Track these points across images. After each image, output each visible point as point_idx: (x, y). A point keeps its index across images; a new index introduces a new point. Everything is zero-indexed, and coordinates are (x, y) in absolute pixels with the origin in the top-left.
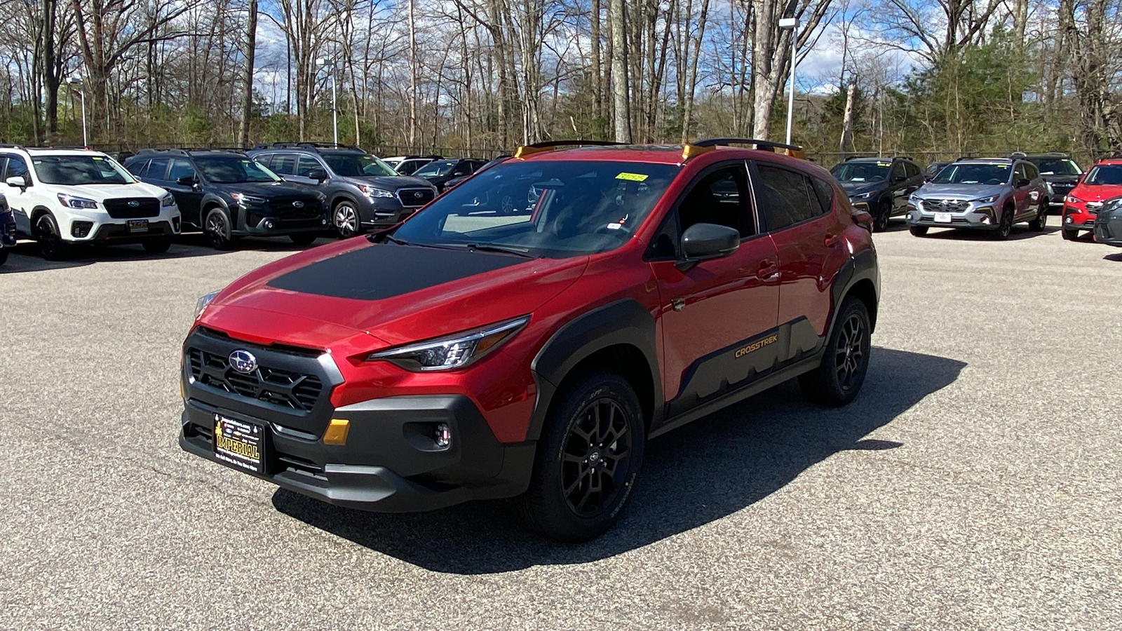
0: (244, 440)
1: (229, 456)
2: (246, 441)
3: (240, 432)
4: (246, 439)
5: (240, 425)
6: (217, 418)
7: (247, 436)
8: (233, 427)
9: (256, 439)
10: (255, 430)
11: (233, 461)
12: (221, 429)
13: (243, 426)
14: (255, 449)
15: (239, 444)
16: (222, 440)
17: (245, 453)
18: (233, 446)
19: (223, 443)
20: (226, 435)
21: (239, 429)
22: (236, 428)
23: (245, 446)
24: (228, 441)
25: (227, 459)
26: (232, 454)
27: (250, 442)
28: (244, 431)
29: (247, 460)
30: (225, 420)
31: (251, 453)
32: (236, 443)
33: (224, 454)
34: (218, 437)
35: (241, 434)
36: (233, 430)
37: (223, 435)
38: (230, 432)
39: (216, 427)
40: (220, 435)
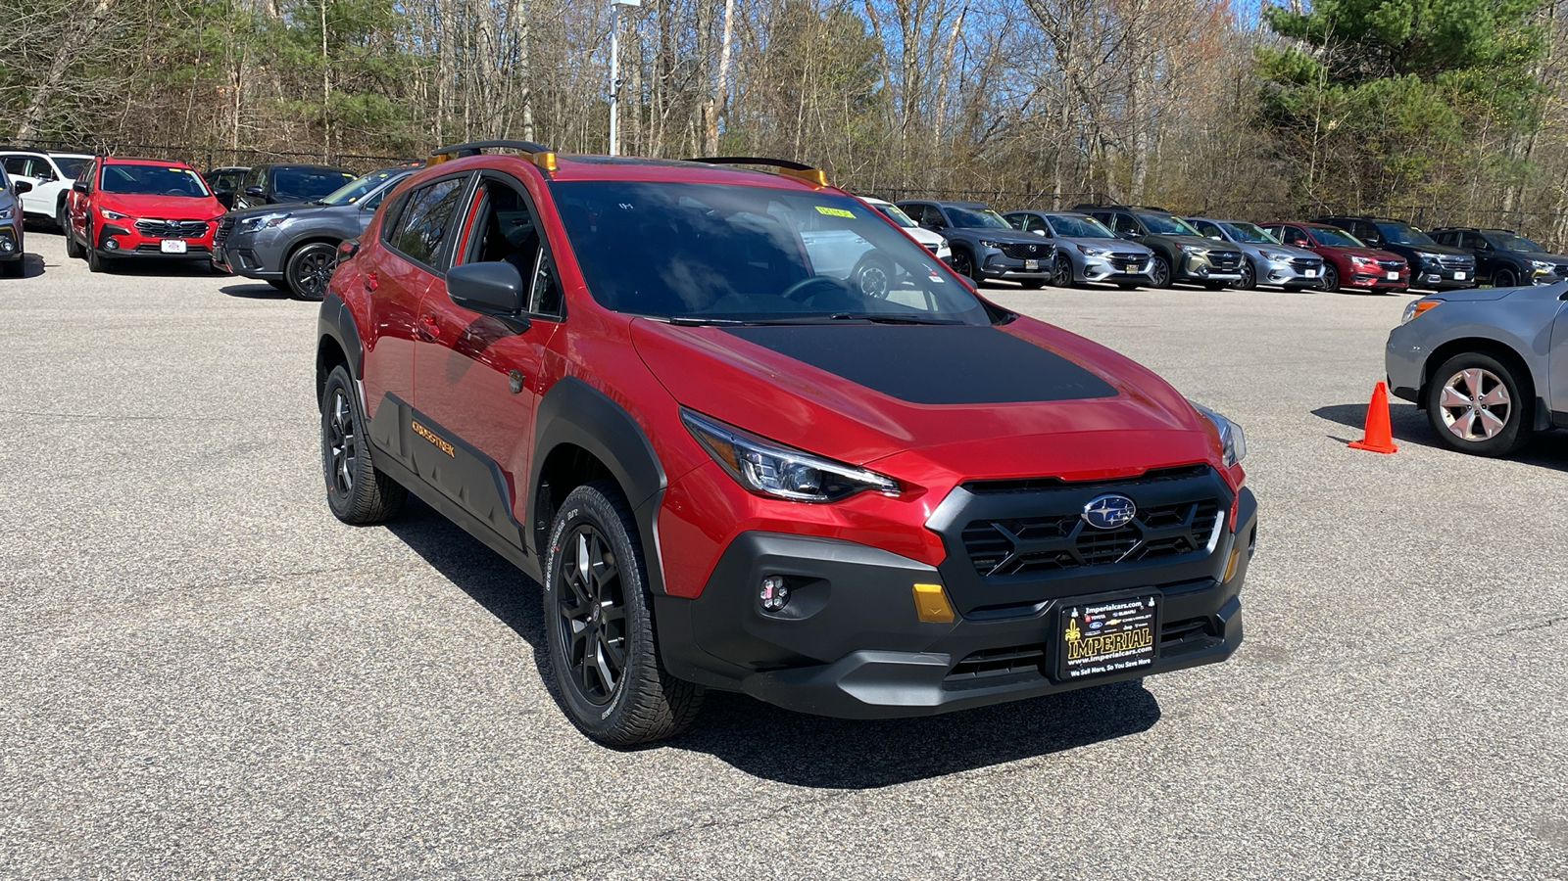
0: (1126, 628)
1: (1097, 664)
2: (1130, 627)
3: (1118, 618)
4: (1128, 624)
5: (1119, 607)
6: (1075, 614)
7: (1130, 620)
8: (1103, 616)
9: (1147, 617)
10: (1152, 603)
11: (1106, 668)
12: (1078, 629)
13: (1125, 606)
14: (1145, 631)
15: (1116, 637)
16: (1080, 646)
17: (1128, 646)
18: (1105, 644)
19: (1083, 649)
20: (1090, 634)
21: (1115, 615)
22: (1109, 615)
23: (1128, 635)
24: (1093, 641)
25: (1094, 670)
26: (1102, 658)
27: (1136, 625)
28: (1126, 613)
29: (1132, 655)
30: (1092, 610)
31: (1138, 641)
32: (1110, 638)
33: (1086, 666)
34: (1072, 644)
35: (1119, 621)
36: (1103, 621)
37: (1083, 637)
38: (1099, 626)
39: (1067, 630)
40: (1076, 639)
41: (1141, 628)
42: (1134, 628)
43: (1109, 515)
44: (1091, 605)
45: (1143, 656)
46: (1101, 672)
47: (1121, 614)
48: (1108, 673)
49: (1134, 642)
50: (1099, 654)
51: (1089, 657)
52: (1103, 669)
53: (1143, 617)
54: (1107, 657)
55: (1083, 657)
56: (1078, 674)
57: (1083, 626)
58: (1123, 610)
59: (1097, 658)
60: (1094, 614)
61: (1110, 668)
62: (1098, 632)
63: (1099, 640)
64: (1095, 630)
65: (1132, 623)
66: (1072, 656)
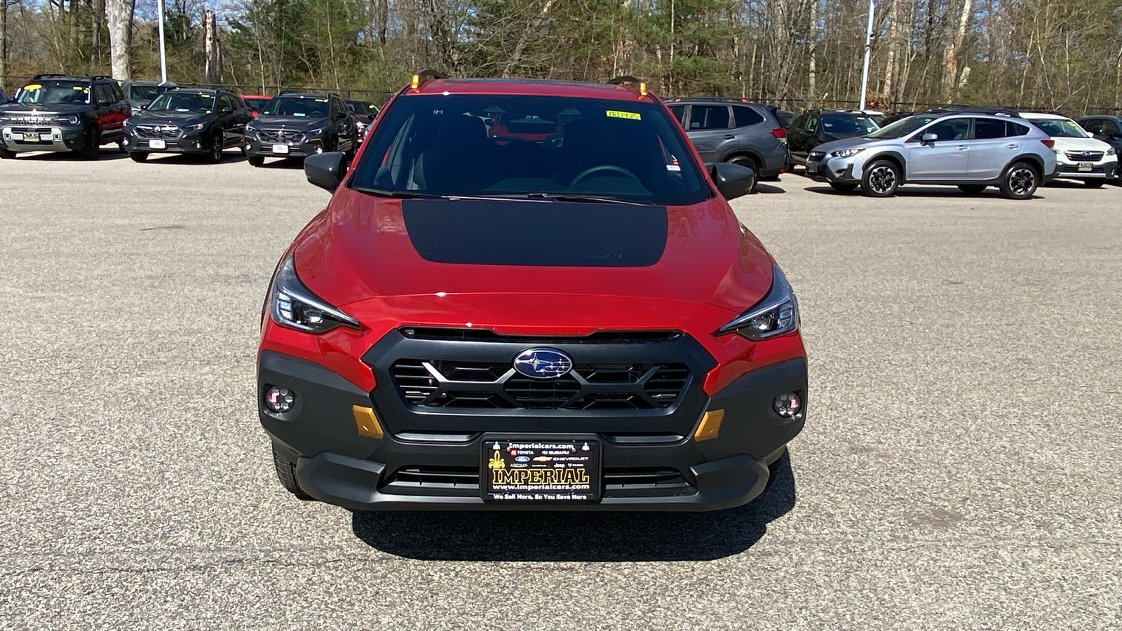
0: (557, 466)
1: (522, 492)
2: (563, 466)
3: (548, 456)
4: (560, 462)
5: (547, 447)
6: (497, 446)
7: (563, 459)
8: (532, 453)
9: (583, 459)
10: (586, 448)
11: (534, 496)
12: (503, 460)
13: (554, 447)
14: (581, 472)
15: (546, 472)
16: (504, 474)
17: (559, 481)
18: (533, 476)
19: (508, 478)
20: (516, 466)
21: (544, 452)
22: (538, 453)
23: (559, 472)
24: (520, 472)
25: (520, 497)
26: (530, 488)
27: (570, 465)
28: (557, 453)
29: (565, 489)
30: (516, 446)
31: (572, 478)
32: (539, 472)
33: (511, 492)
34: (497, 472)
35: (549, 459)
36: (531, 457)
37: (508, 468)
38: (525, 460)
39: (491, 460)
40: (501, 468)
41: (576, 468)
42: (567, 467)
43: (540, 367)
44: (514, 441)
45: (577, 492)
46: (528, 500)
47: (551, 453)
48: (535, 501)
49: (567, 479)
50: (526, 483)
51: (516, 485)
52: (530, 497)
53: (578, 459)
54: (536, 487)
55: (509, 484)
56: (502, 497)
57: (509, 459)
58: (552, 449)
59: (524, 487)
60: (517, 449)
61: (538, 497)
62: (526, 465)
63: (526, 472)
64: (523, 463)
65: (566, 463)
66: (497, 481)
